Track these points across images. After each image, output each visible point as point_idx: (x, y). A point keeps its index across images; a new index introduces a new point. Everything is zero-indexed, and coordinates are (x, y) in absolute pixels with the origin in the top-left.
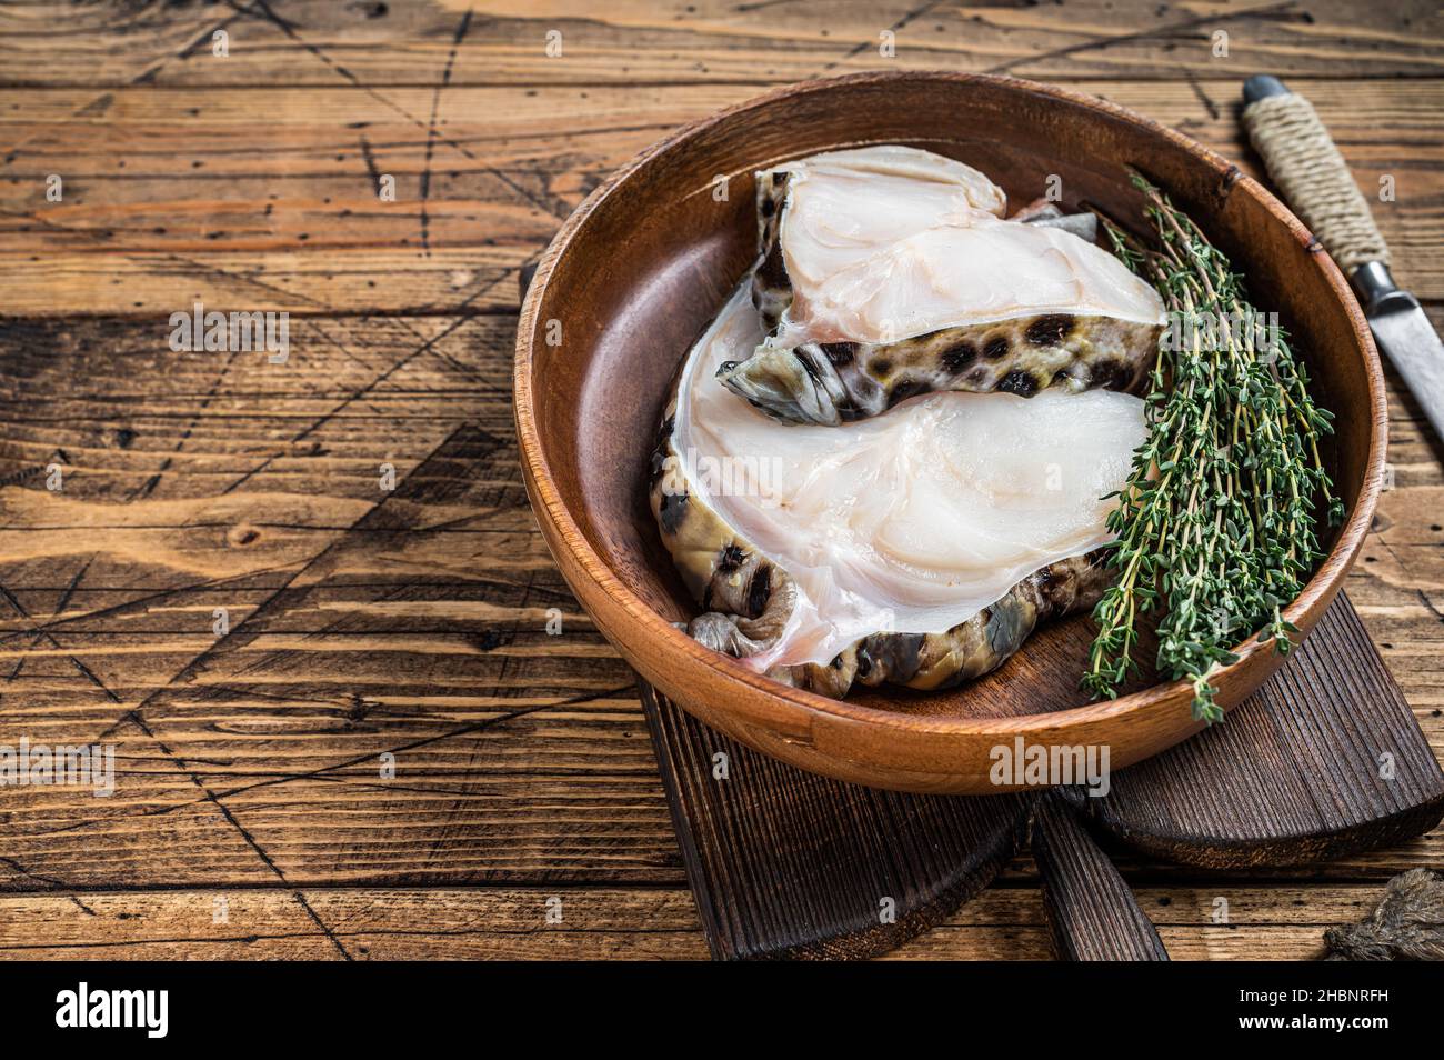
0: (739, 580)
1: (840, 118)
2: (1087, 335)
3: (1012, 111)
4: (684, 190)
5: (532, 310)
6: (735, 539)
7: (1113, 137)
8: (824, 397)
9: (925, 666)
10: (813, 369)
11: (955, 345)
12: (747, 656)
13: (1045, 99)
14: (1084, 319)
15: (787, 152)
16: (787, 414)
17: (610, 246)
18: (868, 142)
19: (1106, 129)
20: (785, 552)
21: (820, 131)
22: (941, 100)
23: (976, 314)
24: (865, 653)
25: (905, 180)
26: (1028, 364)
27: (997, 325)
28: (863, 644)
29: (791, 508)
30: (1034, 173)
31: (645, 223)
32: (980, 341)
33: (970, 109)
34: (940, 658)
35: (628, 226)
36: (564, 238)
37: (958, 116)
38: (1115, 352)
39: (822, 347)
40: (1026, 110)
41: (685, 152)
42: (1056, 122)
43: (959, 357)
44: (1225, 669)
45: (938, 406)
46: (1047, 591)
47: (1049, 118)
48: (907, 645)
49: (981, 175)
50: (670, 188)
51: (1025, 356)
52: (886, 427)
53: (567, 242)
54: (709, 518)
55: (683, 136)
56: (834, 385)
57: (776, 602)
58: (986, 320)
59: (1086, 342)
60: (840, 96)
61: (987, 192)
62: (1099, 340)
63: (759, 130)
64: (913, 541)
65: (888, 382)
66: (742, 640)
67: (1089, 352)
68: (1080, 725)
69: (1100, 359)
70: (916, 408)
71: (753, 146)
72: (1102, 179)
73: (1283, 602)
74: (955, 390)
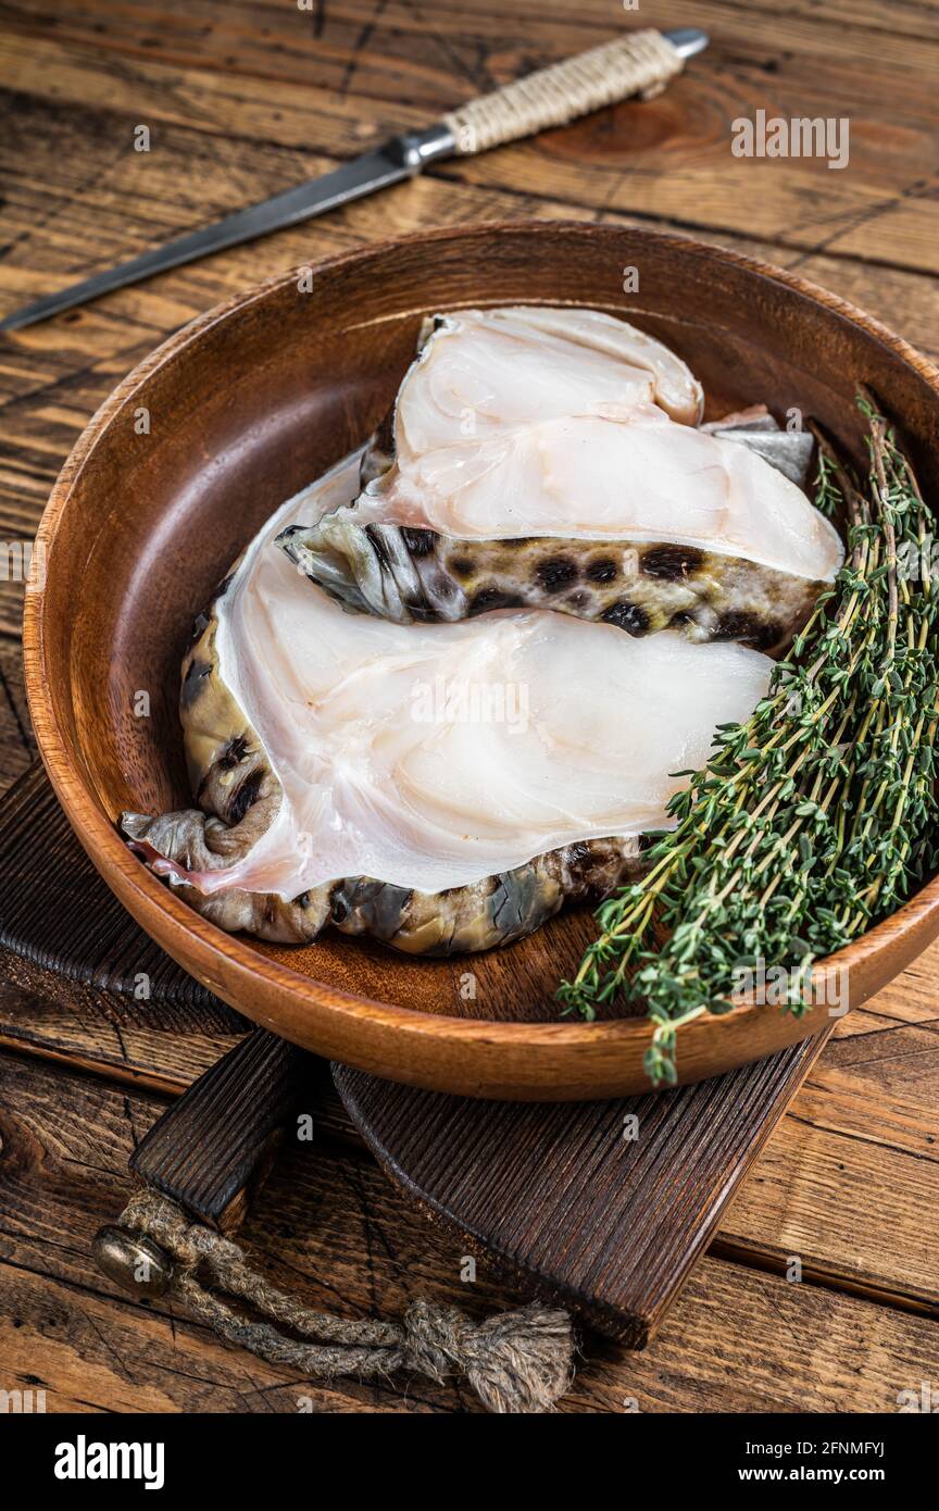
0: (231, 780)
1: (546, 270)
2: (718, 577)
3: (744, 296)
4: (345, 320)
5: (100, 424)
6: (247, 730)
7: (850, 347)
8: (391, 587)
9: (406, 927)
10: (384, 555)
11: (552, 559)
12: (199, 870)
13: (781, 289)
14: (717, 557)
15: (480, 297)
16: (348, 599)
17: (238, 368)
18: (578, 303)
19: (843, 338)
20: (291, 759)
21: (523, 280)
22: (665, 268)
23: (582, 526)
24: (340, 896)
25: (596, 354)
26: (640, 598)
27: (604, 545)
28: (340, 886)
29: (318, 709)
30: (761, 374)
31: (289, 350)
32: (583, 559)
33: (697, 286)
34: (424, 922)
35: (265, 350)
36: (168, 349)
37: (685, 291)
38: (754, 604)
39: (401, 529)
40: (759, 299)
41: (348, 277)
42: (791, 318)
43: (557, 573)
44: (711, 1017)
45: (531, 624)
46: (578, 869)
47: (783, 310)
48: (390, 897)
49: (682, 365)
50: (326, 315)
51: (636, 586)
52: (462, 637)
53: (170, 355)
54: (226, 700)
55: (348, 259)
56: (406, 576)
57: (254, 815)
58: (590, 536)
59: (717, 585)
60: (547, 244)
61: (682, 387)
62: (733, 586)
63: (447, 267)
64: (439, 777)
65: (472, 585)
66: (202, 852)
67: (718, 598)
68: (519, 1044)
69: (731, 608)
70: (503, 622)
71: (438, 284)
72: (835, 395)
73: (820, 949)
74: (556, 611)
